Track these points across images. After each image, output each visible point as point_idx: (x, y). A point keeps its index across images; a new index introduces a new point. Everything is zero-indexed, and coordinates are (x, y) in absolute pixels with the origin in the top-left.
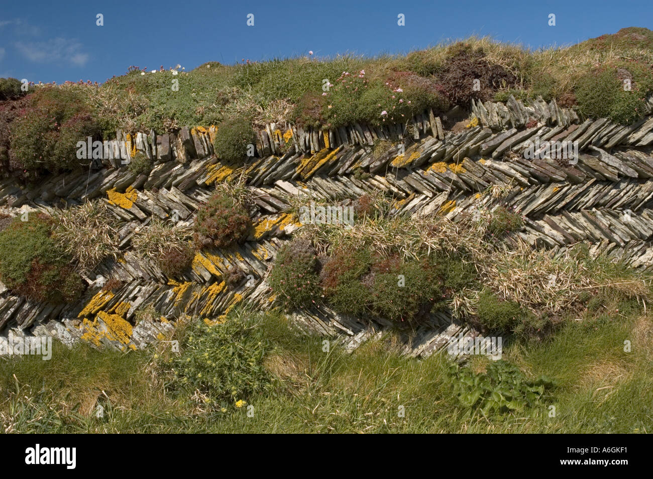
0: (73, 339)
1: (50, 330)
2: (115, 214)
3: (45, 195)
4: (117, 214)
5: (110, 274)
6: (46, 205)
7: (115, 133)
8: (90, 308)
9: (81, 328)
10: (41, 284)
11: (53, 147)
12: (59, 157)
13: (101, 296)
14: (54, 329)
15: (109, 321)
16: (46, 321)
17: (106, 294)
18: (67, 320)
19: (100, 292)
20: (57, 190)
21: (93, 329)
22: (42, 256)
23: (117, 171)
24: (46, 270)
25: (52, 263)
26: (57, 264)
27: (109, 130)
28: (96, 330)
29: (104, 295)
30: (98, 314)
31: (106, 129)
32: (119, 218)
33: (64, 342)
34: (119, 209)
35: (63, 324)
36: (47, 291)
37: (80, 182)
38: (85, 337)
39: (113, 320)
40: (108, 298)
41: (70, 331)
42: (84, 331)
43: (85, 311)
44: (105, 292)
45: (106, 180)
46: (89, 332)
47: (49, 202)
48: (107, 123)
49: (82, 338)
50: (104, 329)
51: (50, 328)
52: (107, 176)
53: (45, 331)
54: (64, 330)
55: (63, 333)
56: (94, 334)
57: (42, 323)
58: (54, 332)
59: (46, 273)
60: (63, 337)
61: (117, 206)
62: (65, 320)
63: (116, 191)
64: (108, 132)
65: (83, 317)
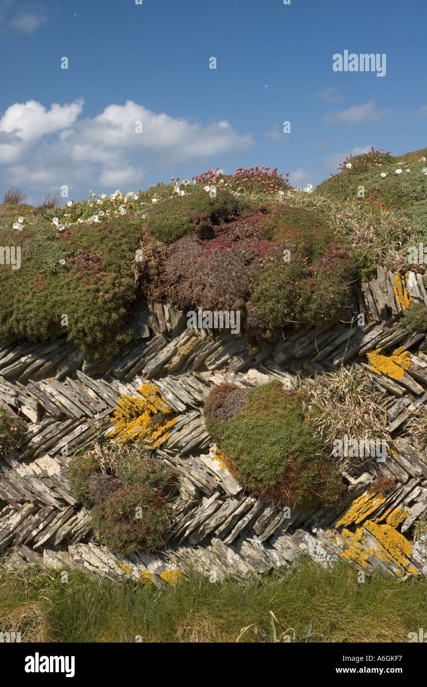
0: (329, 556)
1: (297, 544)
2: (378, 386)
3: (281, 357)
4: (382, 385)
5: (377, 470)
6: (282, 371)
7: (375, 272)
8: (352, 515)
9: (339, 542)
10: (297, 488)
11: (308, 300)
12: (316, 314)
13: (367, 499)
14: (303, 542)
15: (380, 535)
16: (291, 530)
17: (374, 497)
18: (321, 530)
19: (365, 494)
20: (298, 351)
21: (358, 544)
22: (300, 452)
23: (381, 326)
24: (305, 469)
25: (311, 460)
26: (317, 461)
27: (368, 267)
28: (361, 547)
29: (371, 499)
30: (365, 524)
31: (364, 266)
32: (384, 390)
33: (317, 559)
34: (386, 379)
35: (315, 535)
36: (303, 496)
37: (329, 340)
38: (347, 555)
39: (386, 534)
40: (377, 502)
41: (325, 547)
42: (345, 547)
43: (346, 520)
44: (373, 494)
45: (367, 339)
46: (352, 547)
47: (287, 367)
48: (366, 258)
49: (342, 556)
50: (373, 545)
51: (298, 541)
52: (367, 332)
53: (290, 544)
54: (317, 544)
55: (315, 548)
56: (359, 551)
57: (286, 533)
58: (302, 546)
59: (304, 474)
60: (315, 553)
61: (383, 374)
62: (318, 530)
63: (380, 353)
64: (366, 270)
65: (342, 526)
